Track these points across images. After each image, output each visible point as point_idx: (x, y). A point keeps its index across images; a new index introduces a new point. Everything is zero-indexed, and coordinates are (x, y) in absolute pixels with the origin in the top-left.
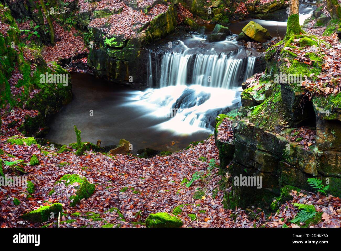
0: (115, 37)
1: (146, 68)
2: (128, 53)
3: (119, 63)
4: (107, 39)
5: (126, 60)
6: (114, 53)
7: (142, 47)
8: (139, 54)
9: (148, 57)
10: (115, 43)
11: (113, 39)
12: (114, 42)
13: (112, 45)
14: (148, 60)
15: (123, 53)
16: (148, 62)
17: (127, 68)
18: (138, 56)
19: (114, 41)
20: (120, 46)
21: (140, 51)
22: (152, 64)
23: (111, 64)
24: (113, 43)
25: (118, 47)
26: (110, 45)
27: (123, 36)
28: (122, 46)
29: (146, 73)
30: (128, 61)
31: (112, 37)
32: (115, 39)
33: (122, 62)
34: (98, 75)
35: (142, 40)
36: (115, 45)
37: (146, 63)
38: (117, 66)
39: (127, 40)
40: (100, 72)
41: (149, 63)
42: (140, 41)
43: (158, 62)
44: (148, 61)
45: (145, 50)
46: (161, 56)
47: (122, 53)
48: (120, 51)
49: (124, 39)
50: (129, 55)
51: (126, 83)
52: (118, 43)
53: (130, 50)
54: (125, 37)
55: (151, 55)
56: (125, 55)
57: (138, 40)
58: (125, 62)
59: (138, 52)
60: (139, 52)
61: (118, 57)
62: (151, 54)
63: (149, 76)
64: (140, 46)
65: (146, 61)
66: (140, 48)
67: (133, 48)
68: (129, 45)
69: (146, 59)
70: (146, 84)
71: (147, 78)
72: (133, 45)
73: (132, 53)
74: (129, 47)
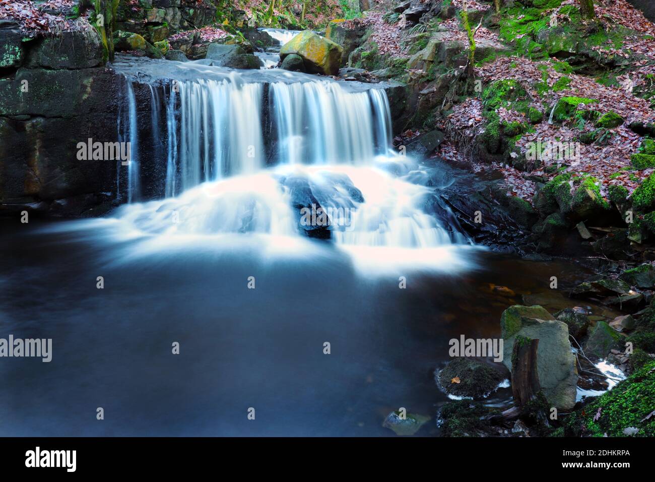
1: (116, 137)
2: (44, 89)
5: (34, 116)
7: (99, 65)
8: (89, 89)
9: (124, 98)
14: (125, 110)
16: (122, 116)
17: (37, 147)
18: (85, 96)
20: (8, 60)
21: (91, 80)
22: (138, 121)
28: (16, 61)
30: (41, 120)
33: (16, 125)
35: (97, 42)
37: (116, 119)
39: (39, 39)
41: (128, 118)
42: (93, 44)
44: (123, 111)
45: (111, 73)
48: (6, 84)
49: (21, 36)
50: (47, 95)
53: (50, 75)
54: (29, 29)
55: (135, 91)
56: (29, 99)
58: (28, 125)
59: (85, 82)
60: (88, 81)
62: (137, 86)
64: (93, 62)
65: (115, 112)
66: (94, 69)
67: (63, 68)
68: (47, 61)
69: (116, 106)
70: (109, 194)
71: (118, 171)
72: (63, 59)
73: (61, 87)
74: (46, 64)
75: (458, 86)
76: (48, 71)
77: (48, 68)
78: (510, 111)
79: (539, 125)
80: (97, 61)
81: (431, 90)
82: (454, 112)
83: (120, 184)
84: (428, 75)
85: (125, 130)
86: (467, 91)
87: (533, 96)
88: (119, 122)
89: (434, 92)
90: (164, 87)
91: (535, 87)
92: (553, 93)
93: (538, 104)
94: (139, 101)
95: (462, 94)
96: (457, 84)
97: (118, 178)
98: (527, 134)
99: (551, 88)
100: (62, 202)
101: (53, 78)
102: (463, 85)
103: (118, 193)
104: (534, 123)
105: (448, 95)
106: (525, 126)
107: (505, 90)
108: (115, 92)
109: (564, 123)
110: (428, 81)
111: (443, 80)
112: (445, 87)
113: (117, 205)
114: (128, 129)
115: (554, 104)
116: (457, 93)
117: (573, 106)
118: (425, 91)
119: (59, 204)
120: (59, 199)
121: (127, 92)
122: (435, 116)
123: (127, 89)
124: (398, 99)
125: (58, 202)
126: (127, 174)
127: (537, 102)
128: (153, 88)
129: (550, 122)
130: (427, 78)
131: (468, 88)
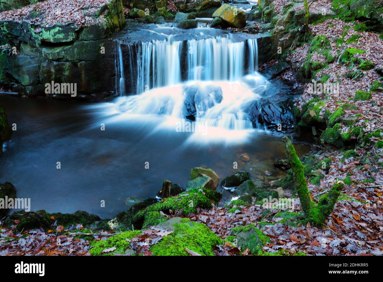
0: (60, 26)
1: (114, 68)
2: (84, 49)
3: (69, 66)
4: (44, 32)
5: (81, 60)
6: (58, 53)
7: (106, 38)
9: (117, 51)
10: (61, 36)
11: (57, 29)
12: (59, 34)
13: (55, 39)
14: (118, 56)
15: (76, 50)
16: (117, 59)
17: (83, 73)
18: (101, 51)
19: (59, 32)
20: (70, 39)
21: (103, 44)
22: (124, 61)
23: (53, 70)
24: (56, 37)
25: (65, 42)
26: (52, 40)
27: (73, 24)
28: (73, 39)
29: (115, 75)
30: (83, 62)
31: (54, 27)
32: (60, 29)
33: (74, 64)
34: (26, 94)
35: (105, 27)
36: (61, 39)
37: (114, 60)
38: (65, 72)
39: (81, 29)
40: (30, 87)
41: (119, 60)
42: (103, 29)
43: (133, 56)
44: (117, 57)
45: (111, 41)
46: (136, 48)
47: (73, 51)
48: (70, 48)
49: (75, 28)
50: (85, 51)
51: (81, 96)
52: (65, 36)
53: (86, 43)
54: (78, 25)
55: (121, 48)
56: (79, 54)
57: (99, 27)
58: (79, 64)
59: (100, 45)
61: (66, 57)
62: (122, 46)
63: (119, 79)
64: (103, 36)
65: (113, 57)
66: (104, 39)
67: (91, 40)
68: (85, 37)
69: (114, 55)
70: (113, 92)
71: (116, 83)
72: (91, 36)
73: (91, 48)
74: (84, 39)
75: (300, 36)
76: (86, 42)
77: (86, 40)
78: (319, 55)
79: (331, 64)
80: (105, 36)
81: (285, 38)
82: (296, 52)
83: (117, 88)
84: (285, 30)
85: (118, 65)
86: (305, 40)
87: (333, 46)
88: (115, 61)
89: (286, 40)
90: (136, 45)
91: (336, 41)
92: (345, 45)
93: (334, 52)
94: (123, 52)
95: (303, 41)
96: (299, 35)
97: (116, 85)
98: (324, 69)
99: (345, 42)
100: (94, 95)
101: (87, 44)
102: (303, 36)
103: (116, 92)
104: (329, 63)
105: (294, 42)
106: (323, 65)
107: (320, 42)
108: (113, 49)
109: (344, 64)
110: (285, 33)
111: (292, 33)
112: (293, 36)
113: (116, 97)
114: (119, 64)
115: (343, 52)
116: (299, 41)
117: (351, 54)
118: (282, 39)
119: (93, 96)
120: (93, 94)
121: (118, 48)
122: (287, 53)
123: (118, 47)
124: (266, 44)
125: (92, 95)
126: (119, 84)
127: (334, 50)
128: (130, 46)
129: (338, 63)
130: (285, 31)
131: (306, 38)
